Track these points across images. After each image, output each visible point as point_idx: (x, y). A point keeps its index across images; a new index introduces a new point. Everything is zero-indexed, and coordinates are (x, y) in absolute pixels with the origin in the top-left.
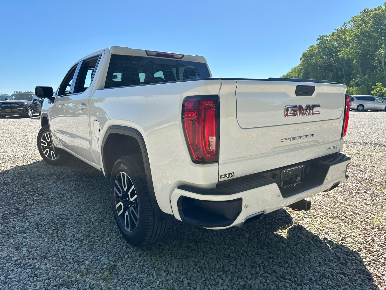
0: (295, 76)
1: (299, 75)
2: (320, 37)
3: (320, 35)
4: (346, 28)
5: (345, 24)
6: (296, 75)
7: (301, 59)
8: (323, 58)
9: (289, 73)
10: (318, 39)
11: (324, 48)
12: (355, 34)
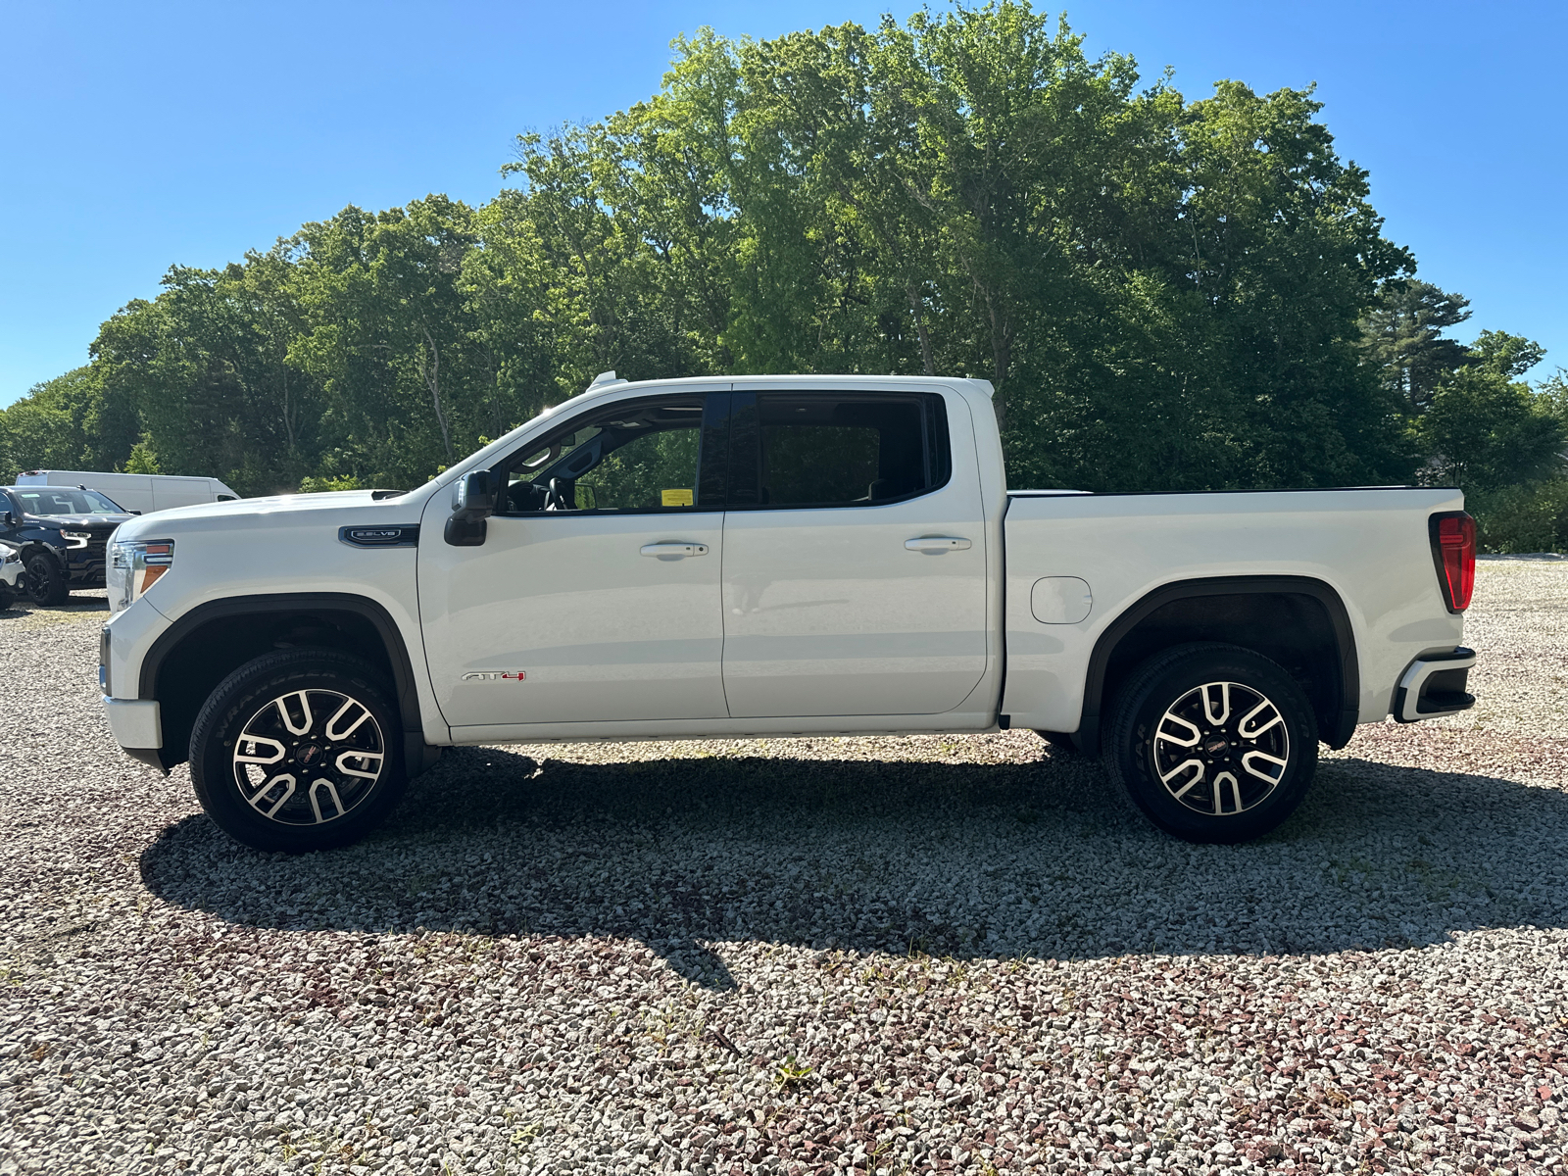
0: (61, 420)
1: (79, 417)
2: (176, 273)
3: (173, 266)
4: (290, 258)
5: (281, 243)
6: (66, 416)
7: (94, 349)
8: (195, 358)
9: (24, 403)
10: (168, 280)
11: (199, 319)
12: (333, 288)
